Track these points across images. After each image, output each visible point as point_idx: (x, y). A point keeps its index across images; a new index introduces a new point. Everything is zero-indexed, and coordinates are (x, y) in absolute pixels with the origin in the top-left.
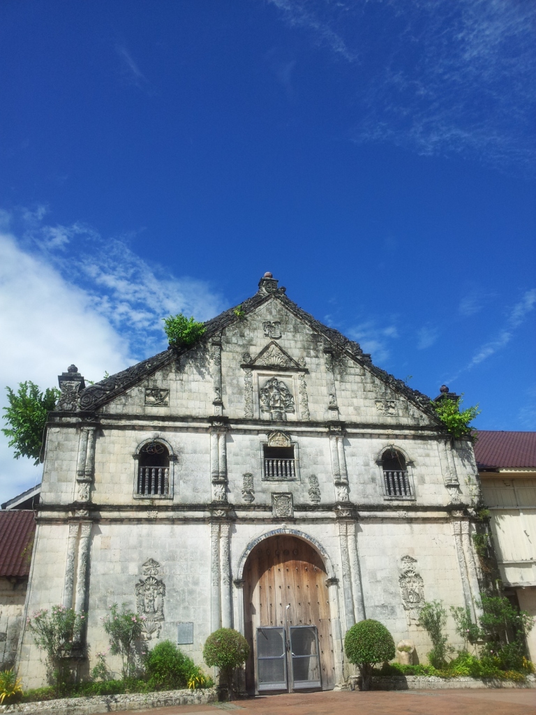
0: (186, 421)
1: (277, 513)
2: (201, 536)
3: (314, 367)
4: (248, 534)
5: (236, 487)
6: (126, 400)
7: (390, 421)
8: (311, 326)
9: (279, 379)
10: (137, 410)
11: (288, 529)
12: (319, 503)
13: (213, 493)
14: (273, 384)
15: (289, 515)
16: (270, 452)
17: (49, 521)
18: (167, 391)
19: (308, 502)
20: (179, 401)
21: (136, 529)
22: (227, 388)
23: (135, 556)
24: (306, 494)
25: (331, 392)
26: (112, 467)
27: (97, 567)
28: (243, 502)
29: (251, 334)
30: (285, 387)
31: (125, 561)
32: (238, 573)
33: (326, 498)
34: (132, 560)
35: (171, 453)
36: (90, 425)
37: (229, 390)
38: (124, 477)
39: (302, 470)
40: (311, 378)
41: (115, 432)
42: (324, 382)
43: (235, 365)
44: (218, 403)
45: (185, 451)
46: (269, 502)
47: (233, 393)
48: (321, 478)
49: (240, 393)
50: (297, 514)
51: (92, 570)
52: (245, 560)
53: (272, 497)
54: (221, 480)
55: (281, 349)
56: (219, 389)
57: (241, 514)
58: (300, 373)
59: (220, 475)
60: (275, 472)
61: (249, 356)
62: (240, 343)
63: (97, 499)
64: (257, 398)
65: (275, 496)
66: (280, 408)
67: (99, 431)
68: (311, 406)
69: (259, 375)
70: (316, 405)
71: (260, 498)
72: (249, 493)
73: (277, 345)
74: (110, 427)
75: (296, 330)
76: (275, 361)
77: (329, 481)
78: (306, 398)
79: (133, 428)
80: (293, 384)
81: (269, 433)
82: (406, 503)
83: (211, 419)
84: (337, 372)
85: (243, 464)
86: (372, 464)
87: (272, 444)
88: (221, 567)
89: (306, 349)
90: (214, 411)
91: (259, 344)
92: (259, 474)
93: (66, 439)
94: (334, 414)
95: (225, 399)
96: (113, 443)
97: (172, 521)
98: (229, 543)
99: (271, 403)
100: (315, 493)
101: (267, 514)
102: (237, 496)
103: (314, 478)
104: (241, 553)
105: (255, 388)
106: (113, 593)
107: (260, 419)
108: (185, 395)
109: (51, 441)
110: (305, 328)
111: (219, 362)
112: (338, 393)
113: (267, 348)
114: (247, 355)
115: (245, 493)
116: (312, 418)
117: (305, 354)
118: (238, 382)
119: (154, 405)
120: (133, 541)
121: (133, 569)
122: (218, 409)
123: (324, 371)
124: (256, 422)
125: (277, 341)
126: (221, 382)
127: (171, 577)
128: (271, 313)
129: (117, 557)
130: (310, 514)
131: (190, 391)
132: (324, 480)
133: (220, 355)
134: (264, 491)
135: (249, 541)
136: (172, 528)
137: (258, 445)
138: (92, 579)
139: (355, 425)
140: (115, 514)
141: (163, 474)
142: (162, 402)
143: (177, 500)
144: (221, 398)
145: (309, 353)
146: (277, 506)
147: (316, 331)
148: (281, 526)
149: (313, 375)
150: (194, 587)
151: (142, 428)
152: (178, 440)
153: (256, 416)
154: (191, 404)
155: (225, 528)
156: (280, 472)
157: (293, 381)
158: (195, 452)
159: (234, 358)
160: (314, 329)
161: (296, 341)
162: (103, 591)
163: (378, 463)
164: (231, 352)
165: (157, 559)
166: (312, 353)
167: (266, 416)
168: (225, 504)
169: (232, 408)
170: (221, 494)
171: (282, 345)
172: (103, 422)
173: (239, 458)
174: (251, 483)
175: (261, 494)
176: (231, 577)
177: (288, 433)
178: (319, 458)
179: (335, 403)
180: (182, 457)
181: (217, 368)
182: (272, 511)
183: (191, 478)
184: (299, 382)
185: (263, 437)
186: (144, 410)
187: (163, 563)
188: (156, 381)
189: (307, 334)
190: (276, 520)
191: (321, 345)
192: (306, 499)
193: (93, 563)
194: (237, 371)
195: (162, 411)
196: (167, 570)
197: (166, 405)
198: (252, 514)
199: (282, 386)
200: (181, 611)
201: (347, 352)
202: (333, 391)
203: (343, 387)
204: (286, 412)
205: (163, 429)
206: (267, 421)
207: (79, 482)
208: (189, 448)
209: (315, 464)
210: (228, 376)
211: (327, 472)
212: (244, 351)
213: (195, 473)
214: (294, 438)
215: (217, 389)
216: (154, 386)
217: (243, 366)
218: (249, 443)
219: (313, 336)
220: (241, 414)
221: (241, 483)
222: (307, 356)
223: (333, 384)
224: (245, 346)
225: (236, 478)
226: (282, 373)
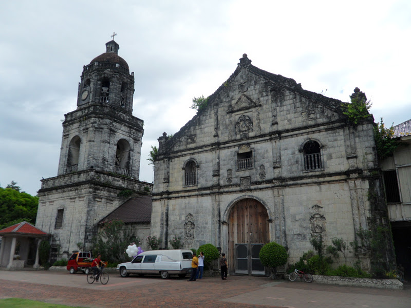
0: (201, 148)
1: (242, 187)
2: (207, 202)
3: (265, 102)
4: (228, 200)
5: (224, 177)
6: (180, 143)
7: (311, 123)
8: (264, 78)
9: (246, 114)
10: (183, 148)
11: (247, 195)
12: (264, 180)
13: (213, 181)
14: (243, 119)
15: (248, 188)
16: (240, 155)
17: (156, 200)
18: (195, 135)
19: (258, 180)
20: (200, 139)
21: (187, 200)
22: (220, 126)
23: (184, 212)
24: (258, 176)
25: (274, 114)
26: (176, 175)
27: (171, 218)
28: (227, 183)
29: (233, 94)
30: (248, 119)
31: (180, 215)
32: (224, 218)
33: (268, 176)
34: (183, 214)
35: (197, 164)
36: (166, 158)
37: (221, 128)
38: (180, 179)
39: (256, 163)
40: (262, 109)
41: (176, 159)
42: (270, 110)
43: (224, 113)
44: (216, 136)
45: (203, 162)
46: (239, 182)
47: (223, 129)
48: (267, 165)
49: (227, 128)
50: (253, 187)
51: (169, 219)
52: (227, 212)
53: (240, 180)
54: (217, 174)
55: (247, 98)
56: (217, 129)
58: (257, 108)
59: (216, 172)
60: (243, 166)
62: (227, 100)
63: (171, 189)
64: (234, 128)
65: (242, 179)
66: (246, 131)
67: (170, 159)
68: (262, 126)
69: (236, 115)
70: (265, 125)
71: (235, 181)
72: (229, 180)
73: (245, 96)
74: (175, 157)
75: (256, 83)
76: (244, 105)
77: (270, 166)
78: (259, 122)
79: (182, 156)
80: (253, 116)
81: (239, 146)
82: (317, 173)
83: (212, 145)
84: (279, 101)
85: (227, 165)
86: (297, 152)
87: (241, 152)
88: (216, 216)
89: (261, 93)
90: (215, 140)
91: (236, 98)
92: (234, 168)
93: (161, 166)
94: (275, 127)
95: (219, 133)
96: (176, 164)
97: (197, 195)
98: (219, 204)
99: (241, 129)
100: (262, 174)
101: (238, 188)
102: (224, 181)
103: (262, 166)
104: (225, 208)
105: (233, 123)
106: (176, 228)
108: (202, 135)
110: (261, 80)
111: (216, 113)
112: (278, 114)
113: (240, 99)
114: (231, 106)
116: (262, 133)
118: (225, 122)
119: (190, 143)
120: (183, 206)
121: (183, 218)
123: (270, 103)
124: (233, 141)
125: (245, 93)
126: (217, 124)
127: (197, 221)
128: (242, 78)
129: (177, 214)
130: (260, 186)
131: (205, 133)
132: (268, 166)
133: (217, 110)
134: (237, 177)
136: (198, 199)
137: (234, 154)
138: (169, 223)
139: (288, 131)
140: (177, 195)
141: (195, 175)
142: (193, 141)
143: (199, 186)
144: (217, 133)
145: (262, 94)
146: (243, 184)
147: (267, 80)
148: (243, 194)
149: (264, 107)
150: (206, 225)
151: (185, 155)
152: (199, 158)
153: (234, 138)
154: (205, 139)
155: (218, 197)
156: (245, 166)
157: (252, 113)
158: (206, 162)
159: (224, 110)
160: (266, 79)
161: (255, 90)
162: (173, 228)
163: (300, 151)
164: (222, 107)
165: (192, 213)
166: (264, 94)
167: (238, 137)
168: (219, 186)
169: (222, 137)
170: (216, 181)
171: (248, 95)
172: (172, 155)
173: (226, 162)
174: (231, 174)
175: (235, 179)
176: (220, 221)
177: (249, 144)
178: (266, 155)
179: (276, 120)
180: (202, 165)
181: (215, 117)
182: (240, 187)
183: (205, 175)
184: (255, 114)
185: (237, 148)
186: (186, 147)
187: (194, 215)
188: (191, 132)
189: (262, 84)
190: (241, 191)
191: (269, 88)
192: (257, 178)
193: (169, 216)
194: (225, 116)
195: (193, 145)
196: (195, 218)
197: (194, 142)
198: (230, 189)
200: (200, 236)
201: (285, 87)
202: (275, 114)
203: (282, 110)
204: (249, 132)
205: (193, 154)
206: (238, 140)
207: (164, 183)
208: (204, 161)
209: (263, 158)
210: (221, 120)
211: (269, 162)
212: (229, 104)
213: (207, 173)
215: (215, 129)
216: (191, 134)
217: (228, 113)
218: (230, 153)
219: (266, 83)
220: (227, 139)
221: (226, 175)
222: (261, 97)
223: (275, 109)
224: (229, 101)
225: (224, 172)
226: (247, 111)
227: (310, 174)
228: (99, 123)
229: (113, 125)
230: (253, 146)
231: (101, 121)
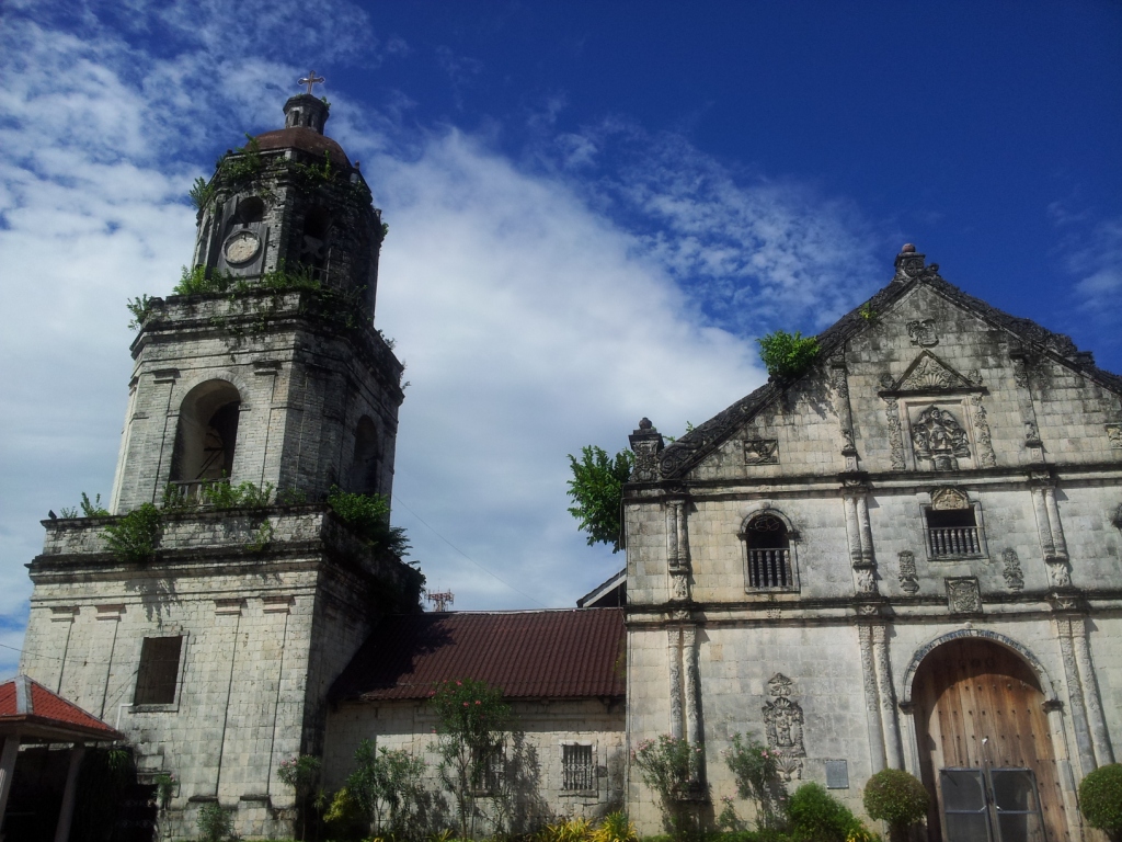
0: (807, 483)
1: (955, 607)
2: (845, 643)
3: (996, 382)
4: (913, 639)
5: (890, 572)
6: (720, 460)
8: (985, 319)
9: (941, 407)
10: (736, 473)
11: (976, 629)
12: (1021, 590)
13: (857, 582)
14: (931, 416)
15: (975, 609)
16: (936, 519)
17: (642, 626)
18: (775, 442)
19: (1004, 590)
20: (792, 455)
21: (754, 634)
22: (861, 428)
23: (757, 670)
24: (1000, 578)
25: (1028, 419)
26: (712, 552)
27: (710, 686)
28: (902, 592)
29: (891, 345)
30: (951, 419)
31: (744, 677)
32: (904, 692)
33: (1031, 582)
34: (754, 675)
35: (789, 528)
36: (676, 497)
37: (864, 432)
38: (729, 565)
39: (990, 543)
40: (992, 400)
41: (710, 505)
42: (1015, 405)
43: (867, 393)
44: (850, 452)
45: (810, 524)
46: (942, 591)
47: (871, 436)
48: (1023, 552)
49: (882, 435)
50: (988, 608)
51: (703, 689)
52: (912, 674)
53: (947, 585)
54: (866, 561)
55: (939, 361)
56: (850, 432)
57: (900, 610)
58: (974, 395)
59: (864, 556)
60: (948, 548)
61: (891, 378)
62: (875, 359)
63: (700, 594)
64: (909, 440)
65: (950, 582)
66: (947, 451)
67: (689, 506)
68: (996, 444)
69: (908, 404)
70: (1005, 443)
71: (926, 586)
72: (911, 580)
73: (932, 356)
74: (704, 499)
75: (961, 329)
76: (932, 380)
77: (1035, 555)
78: (986, 432)
79: (734, 497)
80: (964, 414)
81: (931, 490)
83: (842, 477)
84: (1036, 385)
85: (896, 538)
86: (1108, 526)
87: (939, 506)
88: (879, 685)
89: (980, 356)
90: (844, 464)
91: (903, 357)
92: (922, 554)
93: (650, 519)
94: (1036, 453)
95: (860, 446)
96: (710, 519)
97: (802, 622)
98: (886, 651)
99: (932, 445)
100: (1014, 576)
101: (940, 609)
102: (892, 584)
103: (1010, 553)
104: (905, 665)
105: (905, 424)
106: (733, 719)
107: (916, 470)
108: (800, 445)
109: (631, 522)
110: (975, 323)
111: (845, 392)
112: (1040, 419)
113: (916, 363)
114: (886, 376)
115: (904, 580)
116: (999, 462)
117: (979, 364)
118: (877, 418)
119: (758, 463)
120: (752, 649)
121: (757, 687)
122: (850, 461)
123: (1014, 387)
124: (910, 475)
125: (932, 350)
126: (850, 420)
127: (809, 698)
128: (918, 307)
129: (734, 672)
130: (1009, 607)
131: (807, 438)
132: (1028, 554)
133: (846, 381)
134: (932, 576)
135: (916, 647)
136: (803, 632)
137: (916, 509)
138: (704, 700)
139: (1074, 468)
140: (724, 615)
141: (782, 557)
142: (769, 458)
143: (805, 594)
144: (853, 445)
145: (985, 362)
146: (955, 597)
147: (995, 326)
148: (965, 625)
149: (995, 395)
150: (842, 712)
151: (745, 497)
152: (798, 509)
153: (910, 465)
154: (811, 457)
155: (879, 631)
156: (955, 547)
157: (964, 408)
158: (823, 525)
159: (867, 384)
160: (990, 324)
161: (963, 346)
162: (720, 715)
163: (1118, 524)
164: (861, 374)
165: (788, 675)
166: (991, 361)
167: (925, 465)
168: (874, 596)
169: (872, 458)
170: (869, 582)
171: (940, 355)
172: (693, 491)
173: (890, 530)
174: (912, 565)
175: (928, 581)
176: (894, 698)
177: (964, 488)
178: (1017, 524)
179: (1036, 435)
180: (807, 533)
181: (843, 400)
182: (947, 605)
183: (823, 561)
184: (973, 409)
185: (924, 497)
186: (745, 471)
187: (796, 680)
188: (756, 429)
189: (979, 333)
190: (955, 618)
191: (1005, 347)
192: (1000, 584)
193: (703, 680)
194: (874, 402)
195: (769, 471)
196: (802, 688)
197: (775, 461)
198: (917, 610)
199: (946, 417)
200: (827, 743)
201: (1050, 353)
202: (1031, 417)
203: (1048, 410)
204: (957, 456)
205: (774, 495)
206: (928, 473)
207: (673, 574)
208: (814, 520)
209: (1010, 531)
210: (860, 410)
211: (1030, 543)
212: (882, 370)
213: (827, 555)
214: (974, 495)
215: (846, 432)
216: (756, 436)
217: (882, 395)
218: (902, 507)
219: (990, 333)
220: (887, 466)
221: (896, 567)
222: (983, 367)
223: (1030, 406)
224: (882, 363)
225: (888, 559)
226: (945, 398)
228: (318, 350)
231: (326, 346)
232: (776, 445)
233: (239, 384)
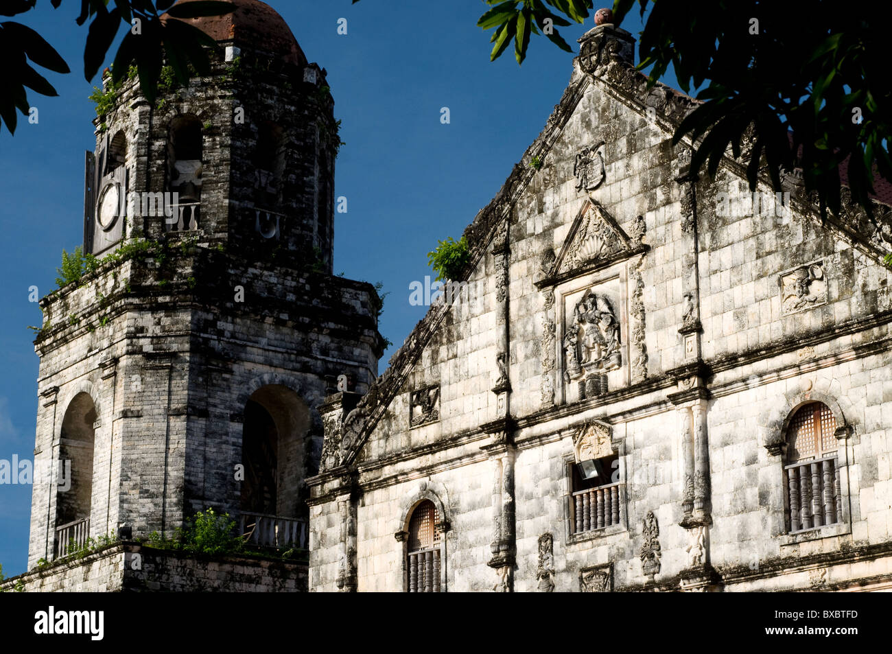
0: (460, 445)
3: (661, 232)
5: (529, 567)
6: (390, 427)
7: (812, 321)
8: (660, 122)
9: (597, 290)
10: (398, 443)
12: (657, 577)
14: (585, 310)
18: (437, 388)
19: (638, 580)
20: (452, 404)
22: (518, 347)
24: (637, 560)
25: (688, 288)
26: (377, 562)
29: (557, 199)
35: (442, 516)
36: (346, 490)
37: (520, 352)
39: (631, 506)
40: (653, 265)
41: (378, 494)
42: (677, 266)
43: (529, 287)
44: (505, 388)
45: (461, 507)
46: (576, 590)
47: (526, 357)
49: (537, 353)
53: (580, 579)
54: (505, 556)
55: (603, 211)
56: (505, 357)
58: (633, 261)
61: (552, 255)
62: (539, 229)
65: (585, 575)
66: (598, 364)
67: (360, 498)
68: (650, 339)
69: (566, 294)
70: (661, 335)
71: (562, 585)
72: (545, 580)
73: (596, 205)
74: (373, 487)
75: (632, 147)
76: (592, 247)
78: (642, 321)
79: (397, 479)
80: (621, 295)
82: (831, 546)
84: (705, 226)
85: (539, 515)
86: (763, 454)
87: (581, 456)
89: (647, 189)
90: (495, 409)
91: (566, 217)
93: (329, 525)
94: (692, 345)
95: (514, 374)
96: (376, 516)
99: (582, 357)
100: (651, 556)
103: (651, 520)
105: (558, 330)
107: (563, 401)
108: (460, 387)
109: (314, 532)
110: (648, 132)
112: (704, 285)
113: (578, 221)
114: (549, 253)
115: (539, 578)
116: (651, 371)
117: (646, 205)
118: (533, 326)
119: (422, 423)
122: (501, 403)
123: (677, 235)
124: (556, 410)
125: (596, 195)
126: (508, 337)
128: (588, 125)
131: (468, 376)
133: (507, 274)
134: (569, 569)
137: (558, 465)
139: (732, 360)
142: (431, 415)
144: (506, 376)
145: (653, 199)
149: (659, 253)
151: (406, 476)
152: (449, 487)
153: (559, 396)
154: (468, 404)
157: (621, 286)
158: (473, 507)
159: (528, 272)
161: (631, 178)
163: (772, 448)
164: (524, 258)
166: (660, 195)
167: (574, 392)
169: (524, 392)
171: (606, 201)
172: (363, 479)
173: (534, 502)
174: (550, 553)
175: (564, 576)
177: (609, 421)
178: (662, 470)
179: (695, 314)
181: (501, 307)
183: (469, 561)
184: (630, 286)
185: (566, 445)
186: (409, 439)
188: (423, 371)
189: (651, 148)
192: (634, 571)
194: (533, 301)
195: (427, 434)
197: (435, 417)
199: (601, 307)
203: (715, 264)
204: (608, 369)
205: (430, 470)
206: (575, 404)
208: (465, 500)
210: (519, 318)
211: (675, 499)
212: (546, 244)
213: (474, 550)
215: (500, 357)
216: (423, 384)
217: (542, 285)
219: (664, 146)
220: (537, 402)
221: (535, 558)
222: (650, 210)
224: (547, 233)
225: (526, 545)
226: (603, 274)
227: (805, 549)
228: (158, 331)
229: (221, 333)
230: (620, 429)
231: (166, 321)
232: (438, 394)
233: (95, 396)
